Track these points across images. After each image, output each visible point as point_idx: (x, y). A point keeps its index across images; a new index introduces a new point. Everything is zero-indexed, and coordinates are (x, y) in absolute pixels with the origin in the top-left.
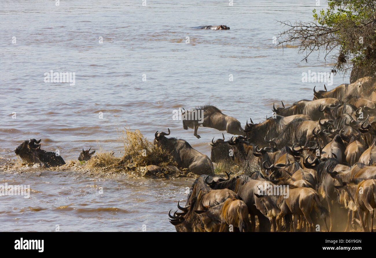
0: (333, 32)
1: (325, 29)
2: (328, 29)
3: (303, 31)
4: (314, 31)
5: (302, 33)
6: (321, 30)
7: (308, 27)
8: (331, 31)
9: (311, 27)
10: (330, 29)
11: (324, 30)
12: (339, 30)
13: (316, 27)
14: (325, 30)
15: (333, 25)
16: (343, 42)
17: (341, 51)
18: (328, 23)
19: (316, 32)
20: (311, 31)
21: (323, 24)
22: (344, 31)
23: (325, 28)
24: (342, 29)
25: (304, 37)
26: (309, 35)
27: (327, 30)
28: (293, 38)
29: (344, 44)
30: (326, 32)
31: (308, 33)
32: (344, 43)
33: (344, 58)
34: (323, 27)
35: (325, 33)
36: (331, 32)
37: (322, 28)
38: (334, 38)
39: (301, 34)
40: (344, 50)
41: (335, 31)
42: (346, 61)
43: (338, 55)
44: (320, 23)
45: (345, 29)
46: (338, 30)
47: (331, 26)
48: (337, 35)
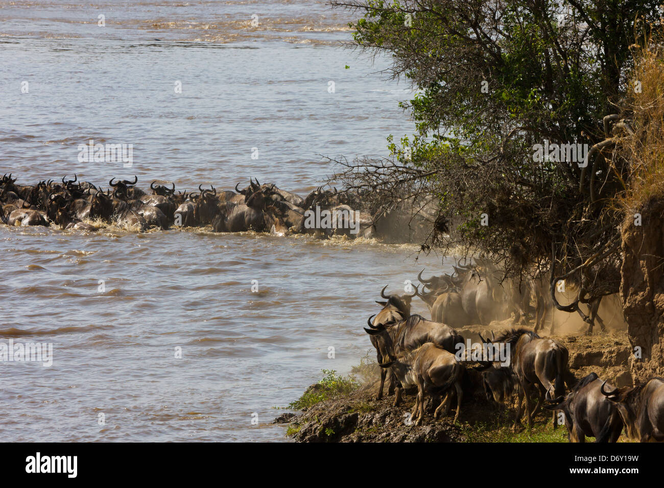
0: (424, 176)
1: (410, 171)
2: (415, 172)
3: (369, 175)
4: (390, 174)
5: (367, 178)
6: (403, 172)
7: (379, 168)
8: (420, 175)
9: (384, 167)
10: (420, 172)
11: (407, 173)
12: (436, 172)
13: (393, 168)
14: (410, 173)
15: (425, 163)
16: (442, 195)
17: (440, 211)
18: (416, 160)
19: (393, 177)
20: (384, 174)
21: (406, 162)
22: (445, 175)
23: (410, 168)
24: (440, 171)
25: (371, 186)
26: (381, 181)
27: (413, 173)
28: (350, 188)
29: (445, 199)
30: (412, 177)
31: (378, 177)
32: (445, 196)
33: (445, 223)
34: (406, 168)
35: (410, 179)
36: (421, 177)
37: (404, 170)
38: (426, 188)
39: (367, 180)
40: (444, 210)
41: (429, 175)
42: (447, 228)
43: (433, 219)
44: (401, 161)
45: (446, 170)
46: (433, 173)
47: (421, 165)
48: (432, 182)
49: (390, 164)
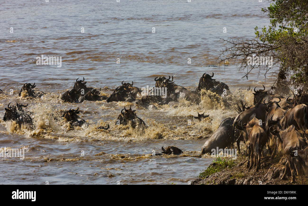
0: (274, 49)
1: (267, 46)
2: (269, 46)
3: (244, 48)
4: (256, 48)
5: (243, 50)
6: (263, 47)
7: (250, 44)
8: (272, 48)
9: (252, 44)
10: (271, 46)
11: (265, 47)
12: (280, 47)
13: (257, 45)
14: (266, 47)
15: (274, 42)
16: (283, 59)
17: (282, 68)
18: (270, 40)
19: (257, 50)
20: (252, 48)
21: (264, 41)
22: (285, 48)
23: (266, 44)
24: (283, 46)
25: (245, 54)
26: (251, 52)
27: (268, 47)
28: (234, 56)
29: (284, 61)
30: (267, 49)
31: (249, 50)
32: (285, 59)
33: (284, 75)
34: (264, 44)
35: (266, 51)
36: (272, 49)
37: (263, 45)
38: (275, 55)
39: (243, 52)
40: (284, 67)
41: (276, 48)
42: (285, 77)
43: (278, 72)
44: (262, 40)
45: (286, 46)
46: (279, 47)
47: (272, 43)
48: (278, 52)
49: (255, 42)
